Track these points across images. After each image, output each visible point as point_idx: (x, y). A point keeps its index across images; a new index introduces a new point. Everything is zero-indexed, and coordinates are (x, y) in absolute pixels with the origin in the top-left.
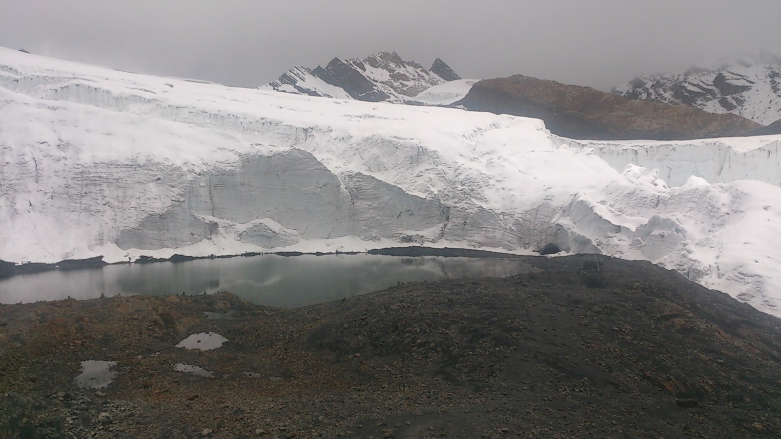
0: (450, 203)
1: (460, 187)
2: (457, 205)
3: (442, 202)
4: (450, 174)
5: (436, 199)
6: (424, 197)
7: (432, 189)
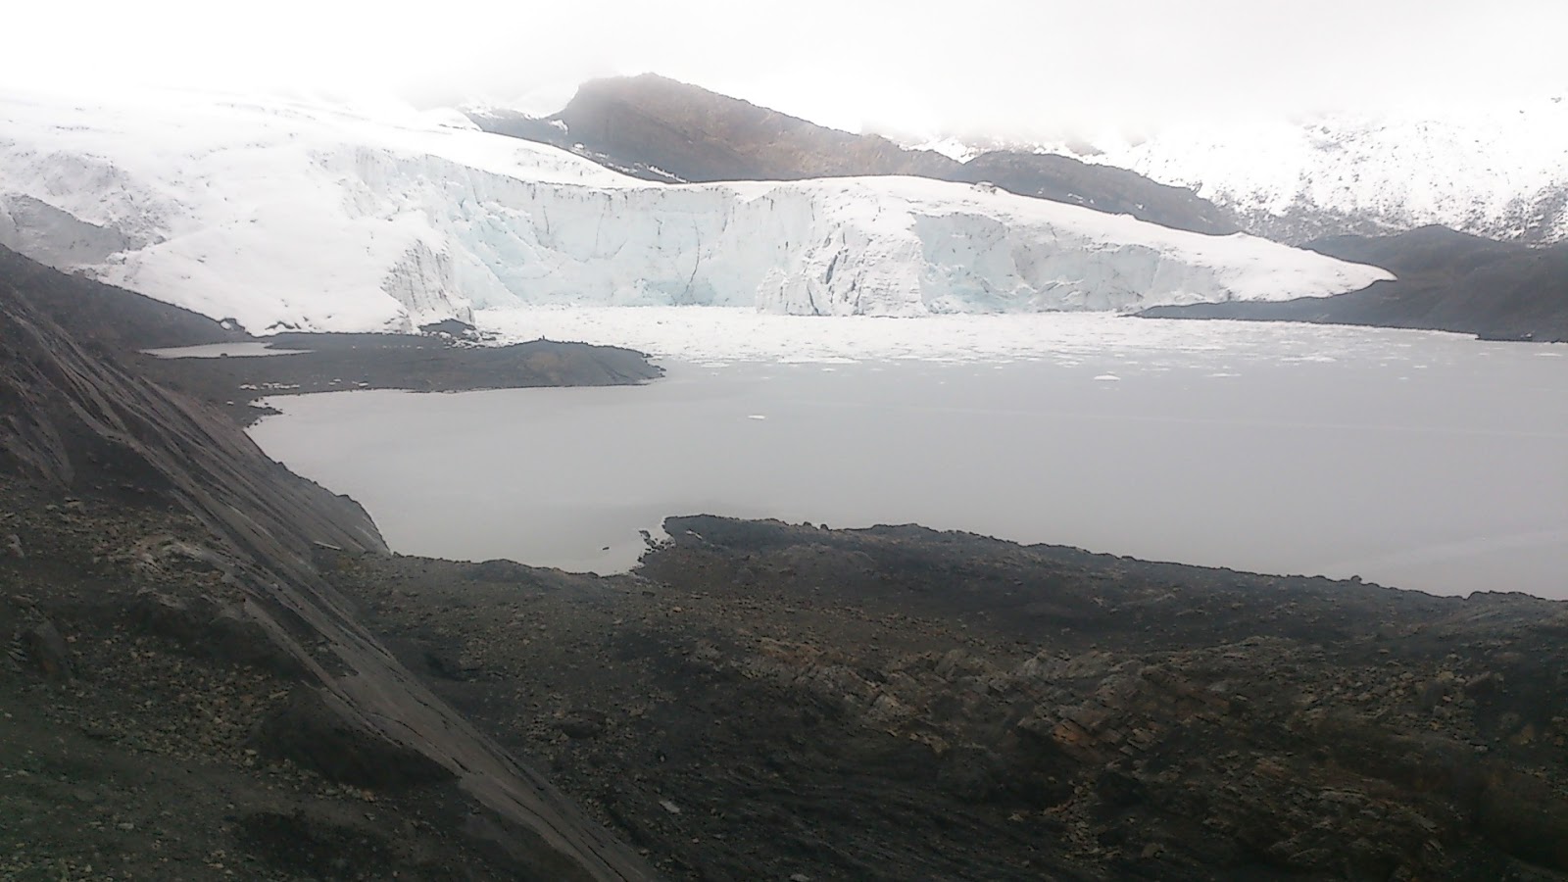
0: (131, 233)
1: (144, 214)
2: (137, 235)
3: (122, 231)
4: (139, 198)
5: (115, 227)
6: (100, 224)
7: (112, 216)
